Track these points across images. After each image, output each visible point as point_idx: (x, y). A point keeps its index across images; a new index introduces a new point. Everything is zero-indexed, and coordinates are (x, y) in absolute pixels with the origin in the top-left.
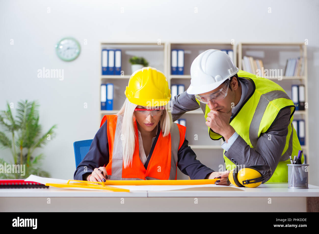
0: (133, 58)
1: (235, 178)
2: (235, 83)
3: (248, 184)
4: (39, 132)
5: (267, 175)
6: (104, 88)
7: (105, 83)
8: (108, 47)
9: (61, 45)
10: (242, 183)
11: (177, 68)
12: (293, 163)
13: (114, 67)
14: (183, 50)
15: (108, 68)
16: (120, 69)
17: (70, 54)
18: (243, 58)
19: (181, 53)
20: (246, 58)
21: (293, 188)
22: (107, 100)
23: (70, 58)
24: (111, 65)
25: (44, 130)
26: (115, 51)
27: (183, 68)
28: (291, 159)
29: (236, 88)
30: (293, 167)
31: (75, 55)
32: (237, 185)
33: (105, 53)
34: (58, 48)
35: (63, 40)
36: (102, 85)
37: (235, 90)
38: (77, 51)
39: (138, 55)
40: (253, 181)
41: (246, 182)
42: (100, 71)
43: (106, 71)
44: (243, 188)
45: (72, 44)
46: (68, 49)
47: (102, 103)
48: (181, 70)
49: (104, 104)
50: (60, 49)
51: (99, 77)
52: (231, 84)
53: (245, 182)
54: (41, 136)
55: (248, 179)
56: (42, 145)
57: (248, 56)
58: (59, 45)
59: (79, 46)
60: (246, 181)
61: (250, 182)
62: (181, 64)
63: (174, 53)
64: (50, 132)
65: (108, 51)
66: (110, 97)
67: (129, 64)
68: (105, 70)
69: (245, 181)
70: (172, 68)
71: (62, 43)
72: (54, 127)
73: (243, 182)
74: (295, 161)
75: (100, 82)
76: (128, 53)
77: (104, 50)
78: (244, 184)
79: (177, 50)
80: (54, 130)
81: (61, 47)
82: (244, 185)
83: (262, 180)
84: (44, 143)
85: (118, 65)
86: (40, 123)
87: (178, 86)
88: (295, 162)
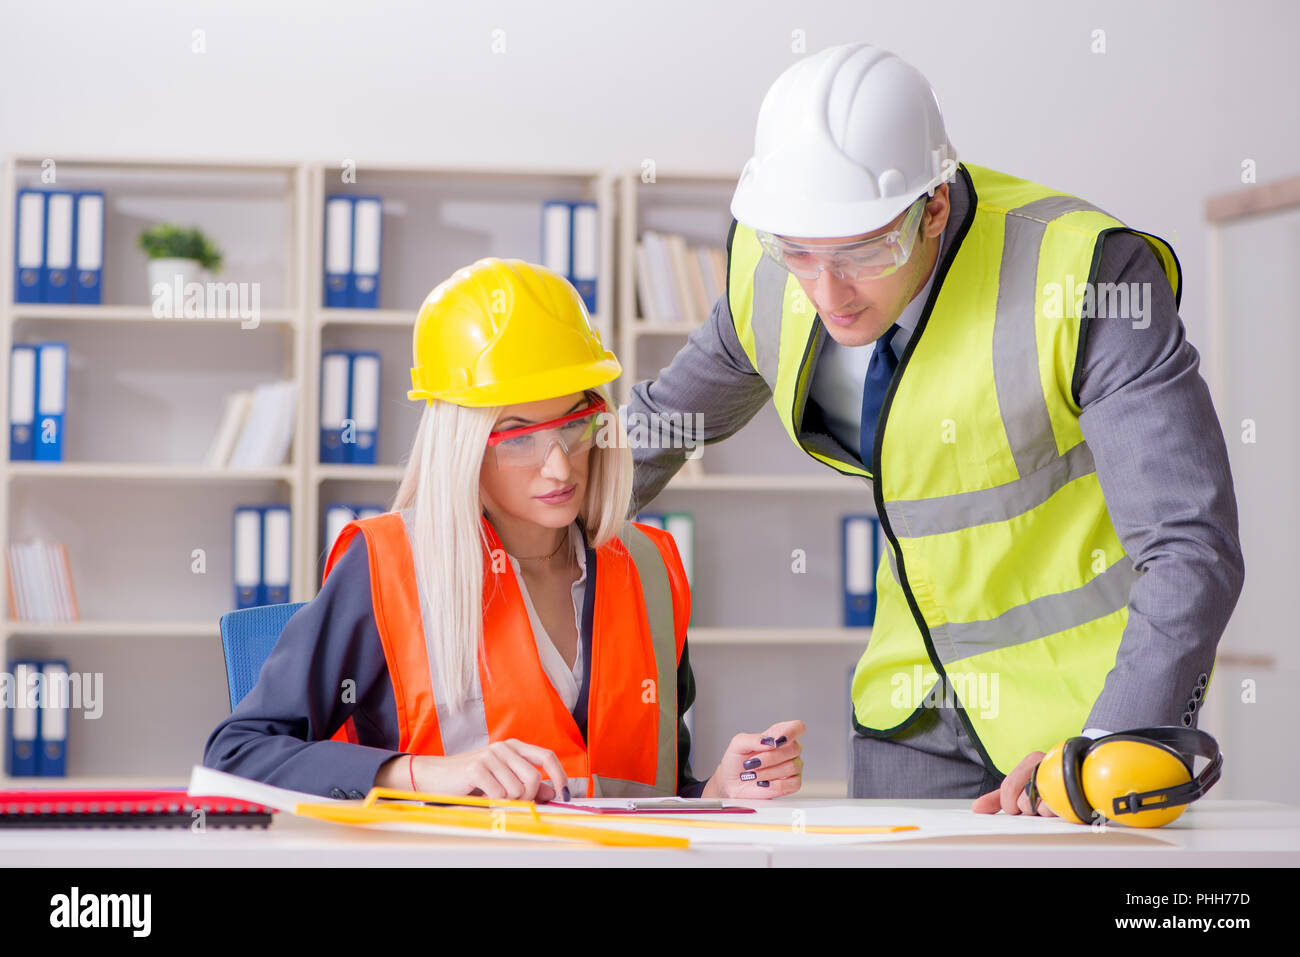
0: (158, 231)
2: (936, 206)
6: (24, 360)
7: (31, 340)
8: (47, 178)
10: (1103, 807)
11: (351, 277)
13: (73, 270)
14: (376, 198)
15: (44, 270)
16: (100, 275)
18: (639, 239)
19: (368, 213)
20: (651, 240)
22: (38, 415)
24: (59, 258)
26: (76, 195)
27: (376, 278)
32: (1076, 813)
33: (33, 204)
36: (16, 347)
37: (931, 236)
39: (176, 216)
40: (1156, 799)
41: (1128, 804)
42: (6, 285)
43: (37, 285)
47: (13, 427)
48: (365, 285)
49: (22, 434)
53: (1122, 805)
57: (663, 232)
61: (1145, 802)
62: (367, 263)
63: (340, 211)
65: (47, 196)
66: (53, 403)
67: (136, 254)
68: (29, 279)
70: (327, 276)
75: (6, 336)
77: (26, 191)
78: (1118, 811)
79: (354, 199)
82: (1117, 817)
85: (90, 259)
87: (352, 358)
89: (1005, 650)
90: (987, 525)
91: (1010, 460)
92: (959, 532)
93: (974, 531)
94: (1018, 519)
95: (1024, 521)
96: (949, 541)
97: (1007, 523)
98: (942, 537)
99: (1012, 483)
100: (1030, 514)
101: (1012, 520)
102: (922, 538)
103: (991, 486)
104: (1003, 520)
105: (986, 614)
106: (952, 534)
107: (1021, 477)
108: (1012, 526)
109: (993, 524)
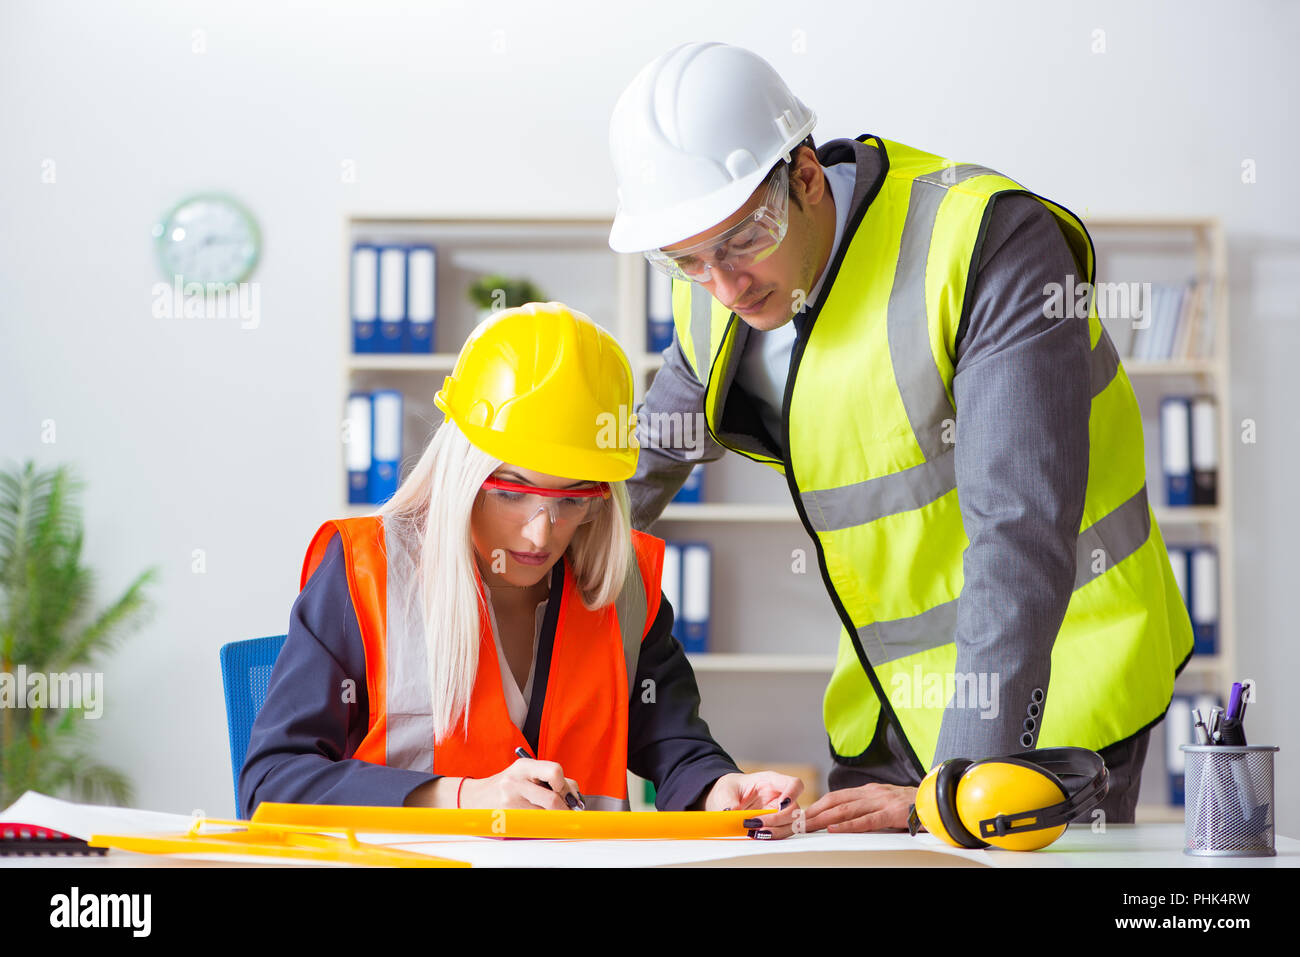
0: (487, 283)
1: (943, 806)
2: (808, 173)
3: (1003, 835)
4: (83, 600)
5: (1090, 795)
6: (360, 407)
7: (366, 388)
8: (379, 235)
9: (181, 226)
10: (975, 830)
12: (1210, 741)
13: (406, 323)
15: (377, 323)
16: (431, 326)
17: (218, 266)
21: (1209, 852)
22: (375, 463)
24: (392, 312)
25: (106, 591)
26: (408, 249)
28: (1201, 724)
29: (818, 193)
30: (1209, 759)
31: (235, 270)
32: (955, 840)
33: (366, 259)
34: (164, 239)
35: (186, 203)
36: (354, 395)
37: (813, 203)
38: (247, 251)
40: (1027, 822)
41: (995, 827)
42: (342, 338)
43: (372, 337)
44: (981, 852)
45: (224, 221)
46: (209, 241)
47: (351, 474)
49: (359, 481)
50: (171, 242)
51: (340, 361)
52: (795, 181)
53: (990, 828)
54: (89, 616)
55: (1006, 814)
56: (96, 654)
58: (169, 223)
59: (255, 231)
60: (997, 821)
61: (1014, 824)
64: (129, 600)
65: (379, 250)
66: (388, 450)
67: (466, 306)
68: (364, 330)
69: (992, 821)
70: (649, 323)
71: (185, 216)
72: (146, 576)
73: (983, 824)
74: (1216, 730)
75: (341, 385)
76: (466, 260)
77: (360, 246)
78: (985, 834)
80: (149, 591)
81: (178, 235)
82: (986, 840)
83: (1066, 815)
84: (104, 645)
85: (422, 311)
86: (87, 558)
88: (1217, 735)
89: (935, 651)
90: (900, 514)
91: (912, 437)
92: (874, 522)
93: (889, 521)
94: (929, 507)
95: (936, 508)
96: (865, 532)
97: (919, 511)
98: (858, 529)
99: (918, 466)
100: (942, 500)
101: (924, 508)
102: (839, 531)
103: (898, 470)
104: (915, 508)
105: (909, 611)
106: (867, 525)
107: (928, 460)
108: (925, 516)
109: (906, 513)
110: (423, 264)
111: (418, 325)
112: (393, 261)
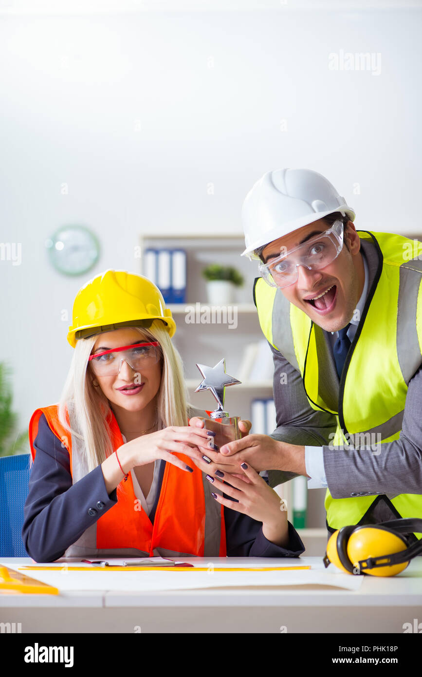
0: (212, 268)
3: (371, 568)
9: (61, 241)
10: (357, 565)
13: (171, 289)
16: (184, 291)
17: (79, 261)
23: (79, 268)
24: (164, 283)
26: (171, 252)
29: (357, 247)
31: (87, 264)
33: (151, 257)
34: (52, 248)
35: (63, 229)
38: (93, 254)
39: (220, 261)
40: (385, 561)
41: (367, 563)
45: (81, 239)
46: (75, 249)
50: (55, 250)
53: (364, 565)
55: (375, 556)
58: (55, 239)
59: (96, 242)
60: (369, 561)
61: (378, 562)
65: (157, 252)
67: (202, 280)
69: (366, 560)
71: (64, 236)
73: (361, 562)
76: (201, 257)
77: (148, 250)
81: (59, 245)
85: (179, 283)
110: (179, 260)
111: (178, 290)
112: (164, 258)
